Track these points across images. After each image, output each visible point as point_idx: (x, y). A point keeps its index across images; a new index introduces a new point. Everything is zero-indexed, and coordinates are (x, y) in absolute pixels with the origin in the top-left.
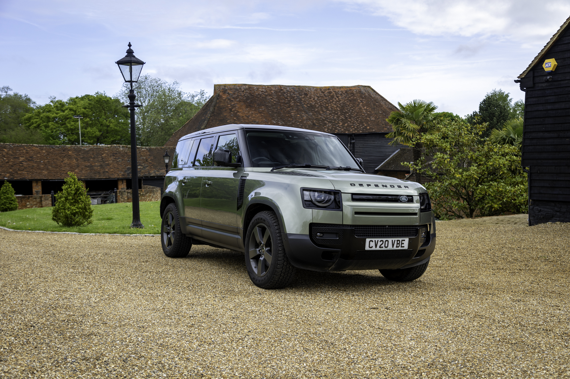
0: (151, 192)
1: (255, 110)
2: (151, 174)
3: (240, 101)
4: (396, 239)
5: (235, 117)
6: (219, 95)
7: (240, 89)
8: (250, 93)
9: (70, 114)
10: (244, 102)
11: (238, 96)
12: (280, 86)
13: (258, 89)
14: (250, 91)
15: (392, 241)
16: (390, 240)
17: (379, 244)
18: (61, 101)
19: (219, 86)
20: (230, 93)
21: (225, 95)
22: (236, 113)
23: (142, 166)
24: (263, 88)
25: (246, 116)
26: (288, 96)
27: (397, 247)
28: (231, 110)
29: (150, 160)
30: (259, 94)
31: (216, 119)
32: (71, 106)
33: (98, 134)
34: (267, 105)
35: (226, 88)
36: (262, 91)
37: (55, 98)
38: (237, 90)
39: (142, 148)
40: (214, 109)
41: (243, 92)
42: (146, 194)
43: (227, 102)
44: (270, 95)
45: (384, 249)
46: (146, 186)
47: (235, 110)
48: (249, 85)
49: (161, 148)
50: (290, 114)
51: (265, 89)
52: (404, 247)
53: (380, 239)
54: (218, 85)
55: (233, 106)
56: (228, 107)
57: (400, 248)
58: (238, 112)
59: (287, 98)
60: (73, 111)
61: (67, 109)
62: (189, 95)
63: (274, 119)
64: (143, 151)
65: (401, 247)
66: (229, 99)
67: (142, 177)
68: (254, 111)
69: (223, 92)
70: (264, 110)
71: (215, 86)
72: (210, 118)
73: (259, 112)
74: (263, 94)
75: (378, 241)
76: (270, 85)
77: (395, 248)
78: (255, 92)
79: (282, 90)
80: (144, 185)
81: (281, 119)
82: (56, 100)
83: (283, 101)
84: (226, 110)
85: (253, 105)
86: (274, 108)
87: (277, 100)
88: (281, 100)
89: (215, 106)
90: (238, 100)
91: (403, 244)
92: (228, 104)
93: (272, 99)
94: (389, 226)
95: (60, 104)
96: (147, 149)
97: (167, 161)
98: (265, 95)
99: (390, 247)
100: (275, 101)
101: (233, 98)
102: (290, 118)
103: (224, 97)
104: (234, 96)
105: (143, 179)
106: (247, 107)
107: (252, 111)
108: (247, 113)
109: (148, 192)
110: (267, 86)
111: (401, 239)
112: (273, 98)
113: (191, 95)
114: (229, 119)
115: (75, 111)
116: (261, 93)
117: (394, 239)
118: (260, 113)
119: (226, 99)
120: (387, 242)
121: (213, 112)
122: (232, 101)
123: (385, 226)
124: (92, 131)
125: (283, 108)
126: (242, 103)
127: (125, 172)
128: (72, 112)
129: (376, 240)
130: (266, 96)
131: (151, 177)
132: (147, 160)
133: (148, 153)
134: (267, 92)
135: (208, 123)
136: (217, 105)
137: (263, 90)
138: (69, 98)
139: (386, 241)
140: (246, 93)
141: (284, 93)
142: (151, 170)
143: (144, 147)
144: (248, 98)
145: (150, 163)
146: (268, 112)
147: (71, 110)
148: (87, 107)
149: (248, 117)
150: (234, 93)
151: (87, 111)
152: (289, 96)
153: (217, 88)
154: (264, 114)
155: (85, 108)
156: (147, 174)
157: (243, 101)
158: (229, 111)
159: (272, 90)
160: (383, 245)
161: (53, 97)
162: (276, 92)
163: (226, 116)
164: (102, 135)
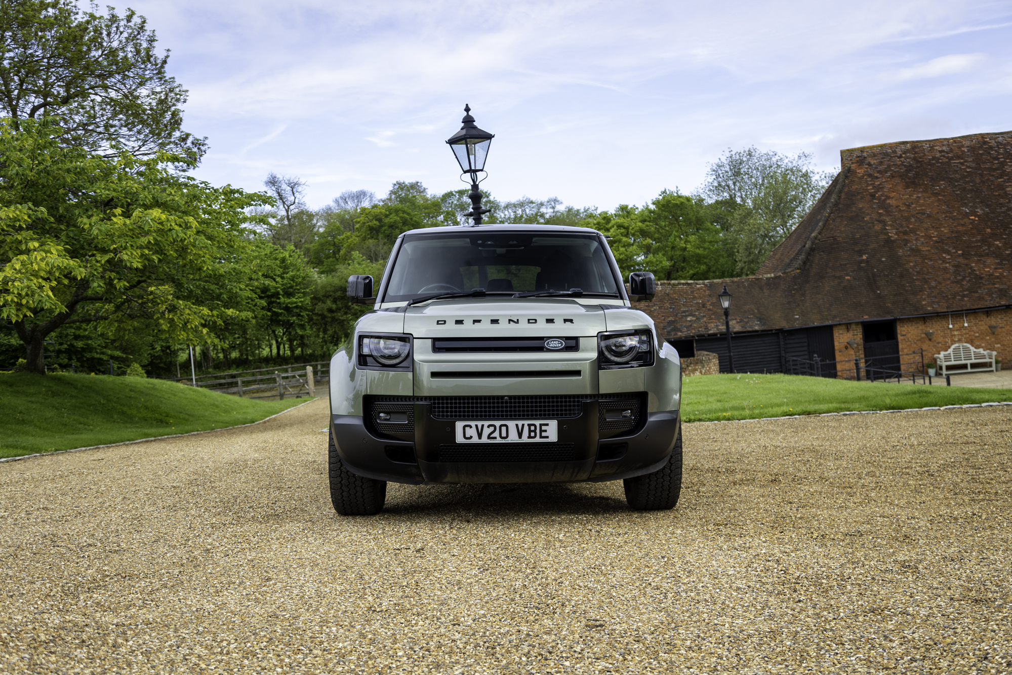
0: (697, 363)
1: (925, 191)
2: (710, 330)
3: (892, 177)
4: (526, 422)
5: (882, 209)
6: (849, 170)
7: (895, 152)
8: (915, 159)
9: (618, 235)
10: (902, 176)
11: (889, 166)
12: (982, 136)
13: (932, 148)
14: (916, 153)
15: (517, 425)
16: (511, 424)
17: (487, 431)
18: (606, 213)
19: (851, 151)
20: (872, 162)
21: (862, 168)
22: (885, 200)
23: (694, 316)
24: (943, 145)
25: (904, 204)
26: (999, 154)
27: (530, 437)
28: (873, 196)
29: (710, 305)
30: (934, 158)
31: (842, 216)
32: (621, 220)
33: (667, 264)
34: (951, 178)
35: (865, 154)
36: (941, 152)
37: (596, 210)
38: (887, 154)
39: (697, 284)
40: (840, 197)
41: (900, 157)
42: (688, 366)
43: (867, 181)
44: (959, 157)
45: (499, 440)
46: (699, 352)
47: (882, 195)
48: (913, 142)
49: (732, 282)
50: (1004, 189)
51: (948, 145)
52: (547, 437)
53: (486, 423)
54: (848, 150)
55: (879, 188)
56: (867, 190)
57: (538, 440)
58: (889, 198)
59: (998, 159)
60: (624, 228)
61: (613, 226)
62: (823, 177)
63: (966, 205)
64: (699, 289)
65: (541, 437)
66: (870, 175)
67: (694, 337)
68: (921, 192)
69: (857, 162)
70: (945, 188)
71: (842, 152)
72: (829, 216)
73: (932, 194)
74: (944, 156)
75: (483, 426)
76: (959, 137)
77: (525, 439)
78: (925, 155)
79: (985, 143)
80: (697, 350)
81: (982, 202)
82: (599, 212)
83: (988, 165)
84: (862, 198)
85: (921, 182)
86: (968, 182)
87: (974, 165)
88: (985, 163)
89: (840, 192)
90: (889, 174)
91: (545, 431)
92: (868, 185)
93: (962, 164)
94: (510, 397)
95: (604, 218)
96: (706, 285)
97: (726, 304)
98: (947, 158)
99: (513, 438)
100: (969, 167)
101: (878, 172)
102: (1002, 198)
103: (860, 172)
104: (881, 168)
105: (696, 340)
106: (907, 187)
107: (919, 192)
108: (907, 199)
109: (691, 363)
110: (952, 138)
111: (537, 423)
112: (966, 161)
113: (828, 175)
114: (868, 214)
115: (627, 228)
116: (938, 155)
117: (520, 423)
118: (936, 195)
119: (863, 176)
120: (504, 429)
121: (836, 204)
122: (877, 178)
123: (502, 397)
124: (655, 260)
125: (988, 179)
126: (897, 180)
127: (663, 329)
128: (623, 230)
129: (480, 423)
130: (951, 159)
131: (710, 335)
132: (704, 305)
133: (707, 292)
134: (951, 150)
135: (824, 226)
136: (846, 190)
137: (944, 148)
138: (618, 206)
139: (501, 426)
140: (906, 158)
141: (991, 148)
142: (709, 323)
143: (701, 281)
144: (909, 168)
145: (709, 310)
146: (954, 191)
147: (620, 226)
148: (648, 219)
149: (909, 206)
150: (881, 162)
151: (647, 226)
152: (1002, 154)
153: (847, 156)
154: (944, 196)
155: (643, 221)
156: (702, 331)
157: (900, 176)
158: (869, 197)
159: (963, 146)
160: (496, 434)
161: (593, 208)
162: (972, 149)
163: (863, 208)
164: (673, 266)
